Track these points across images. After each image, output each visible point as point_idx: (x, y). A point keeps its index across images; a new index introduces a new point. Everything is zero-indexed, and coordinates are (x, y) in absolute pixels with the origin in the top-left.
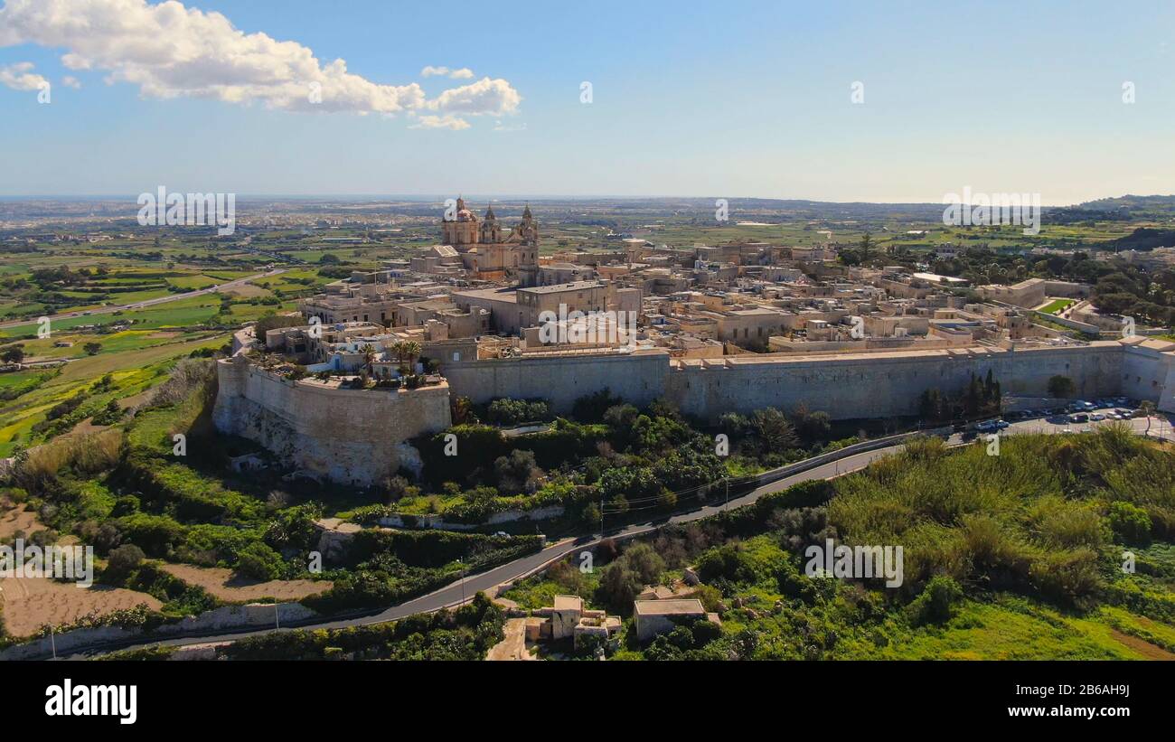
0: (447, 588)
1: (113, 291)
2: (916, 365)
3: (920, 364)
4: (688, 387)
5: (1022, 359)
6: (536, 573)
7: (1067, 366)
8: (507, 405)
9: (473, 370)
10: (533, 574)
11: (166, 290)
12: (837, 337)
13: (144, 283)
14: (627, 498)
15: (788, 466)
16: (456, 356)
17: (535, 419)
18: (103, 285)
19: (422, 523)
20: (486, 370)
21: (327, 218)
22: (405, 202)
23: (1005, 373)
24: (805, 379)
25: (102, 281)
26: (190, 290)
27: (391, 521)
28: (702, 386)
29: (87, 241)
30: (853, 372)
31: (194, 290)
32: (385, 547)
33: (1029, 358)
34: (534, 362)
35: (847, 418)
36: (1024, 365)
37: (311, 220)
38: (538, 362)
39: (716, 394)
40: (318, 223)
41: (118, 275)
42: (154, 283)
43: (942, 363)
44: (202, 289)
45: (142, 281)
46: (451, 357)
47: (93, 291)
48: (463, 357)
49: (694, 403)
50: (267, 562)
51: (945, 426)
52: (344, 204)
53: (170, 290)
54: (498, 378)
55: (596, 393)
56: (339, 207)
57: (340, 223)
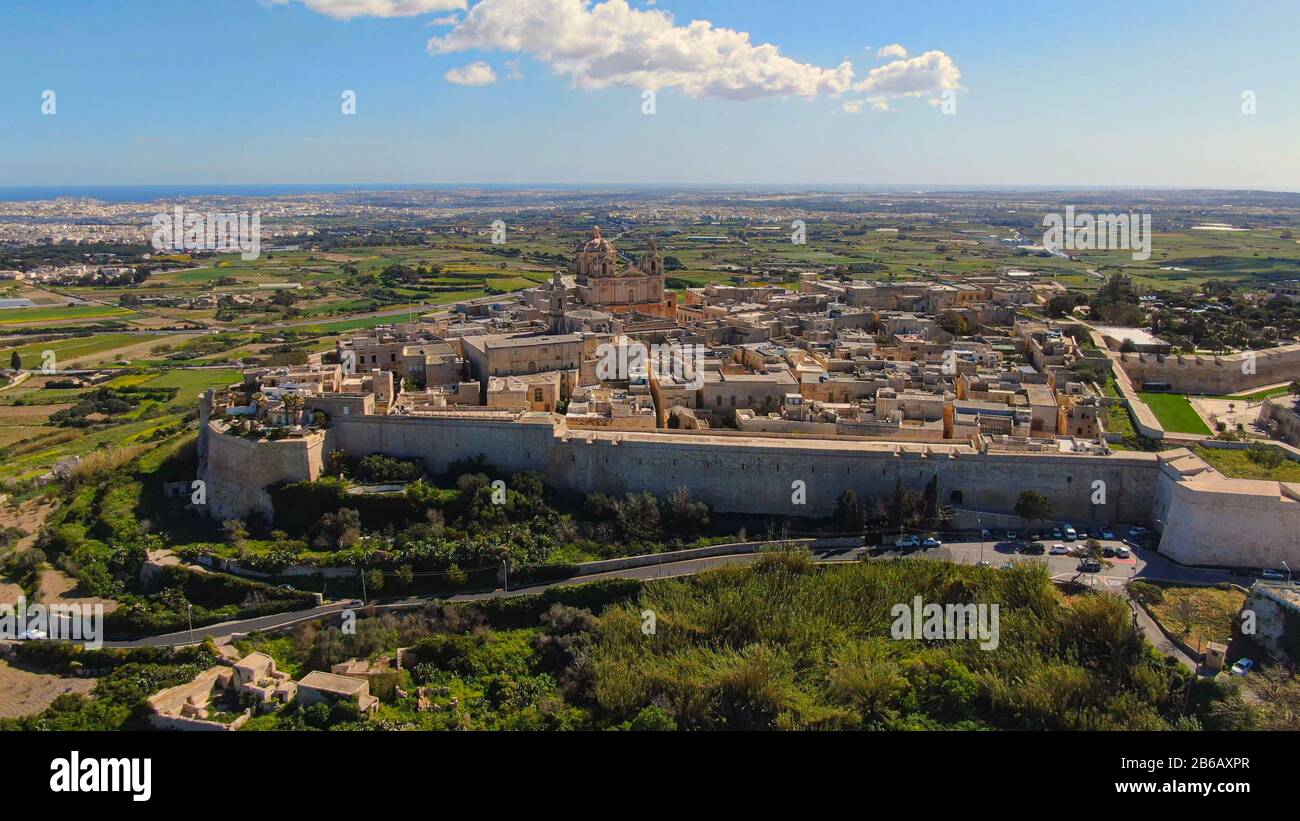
0: (208, 627)
1: (437, 290)
2: (849, 460)
3: (855, 459)
4: (573, 460)
5: (998, 465)
6: (280, 628)
7: (1069, 479)
8: (375, 462)
9: (361, 424)
10: (276, 628)
11: (483, 291)
12: (808, 417)
13: (466, 284)
14: (413, 570)
15: (626, 558)
16: (346, 410)
17: (399, 478)
18: (432, 284)
19: (224, 566)
20: (373, 425)
21: (714, 211)
22: (817, 192)
23: (973, 481)
24: (707, 464)
25: (433, 280)
26: (502, 292)
27: (204, 560)
28: (588, 461)
29: (477, 233)
30: (766, 462)
31: (505, 293)
32: (179, 582)
33: (1009, 465)
34: (418, 422)
35: (757, 512)
36: (1002, 473)
37: (696, 214)
38: (421, 422)
39: (605, 471)
40: (703, 218)
41: (449, 275)
42: (474, 283)
43: (883, 461)
44: (514, 291)
45: (465, 281)
46: (341, 410)
47: (422, 289)
48: (352, 411)
49: (580, 478)
50: (95, 580)
51: (854, 536)
52: (748, 195)
53: (486, 291)
54: (384, 435)
55: (469, 458)
56: (743, 198)
57: (724, 218)
